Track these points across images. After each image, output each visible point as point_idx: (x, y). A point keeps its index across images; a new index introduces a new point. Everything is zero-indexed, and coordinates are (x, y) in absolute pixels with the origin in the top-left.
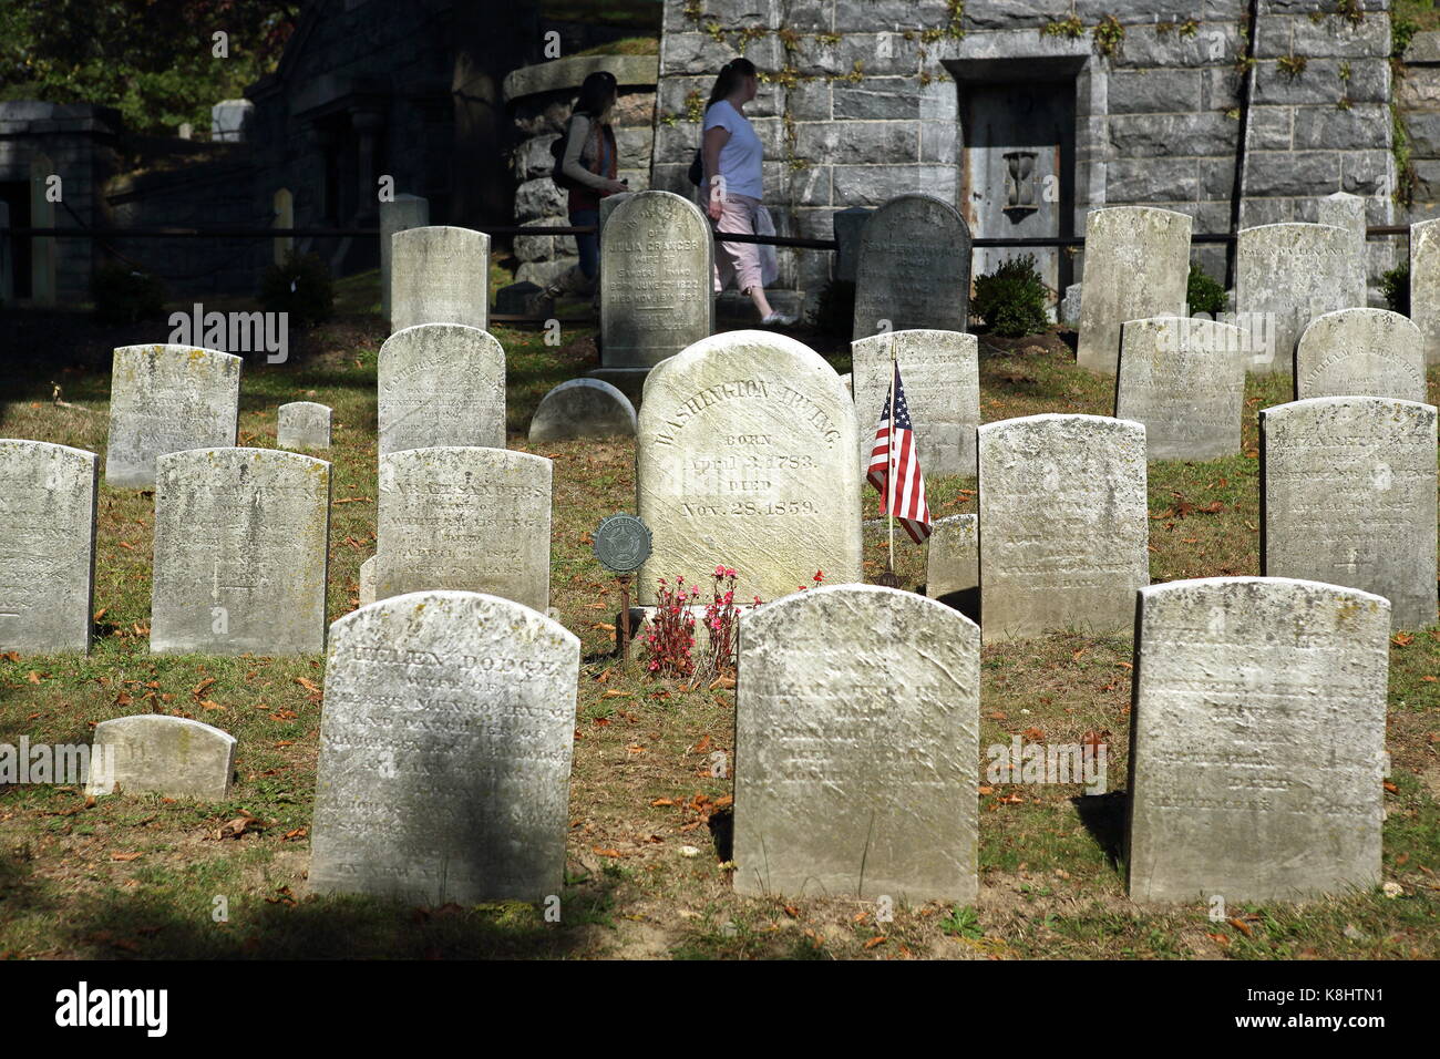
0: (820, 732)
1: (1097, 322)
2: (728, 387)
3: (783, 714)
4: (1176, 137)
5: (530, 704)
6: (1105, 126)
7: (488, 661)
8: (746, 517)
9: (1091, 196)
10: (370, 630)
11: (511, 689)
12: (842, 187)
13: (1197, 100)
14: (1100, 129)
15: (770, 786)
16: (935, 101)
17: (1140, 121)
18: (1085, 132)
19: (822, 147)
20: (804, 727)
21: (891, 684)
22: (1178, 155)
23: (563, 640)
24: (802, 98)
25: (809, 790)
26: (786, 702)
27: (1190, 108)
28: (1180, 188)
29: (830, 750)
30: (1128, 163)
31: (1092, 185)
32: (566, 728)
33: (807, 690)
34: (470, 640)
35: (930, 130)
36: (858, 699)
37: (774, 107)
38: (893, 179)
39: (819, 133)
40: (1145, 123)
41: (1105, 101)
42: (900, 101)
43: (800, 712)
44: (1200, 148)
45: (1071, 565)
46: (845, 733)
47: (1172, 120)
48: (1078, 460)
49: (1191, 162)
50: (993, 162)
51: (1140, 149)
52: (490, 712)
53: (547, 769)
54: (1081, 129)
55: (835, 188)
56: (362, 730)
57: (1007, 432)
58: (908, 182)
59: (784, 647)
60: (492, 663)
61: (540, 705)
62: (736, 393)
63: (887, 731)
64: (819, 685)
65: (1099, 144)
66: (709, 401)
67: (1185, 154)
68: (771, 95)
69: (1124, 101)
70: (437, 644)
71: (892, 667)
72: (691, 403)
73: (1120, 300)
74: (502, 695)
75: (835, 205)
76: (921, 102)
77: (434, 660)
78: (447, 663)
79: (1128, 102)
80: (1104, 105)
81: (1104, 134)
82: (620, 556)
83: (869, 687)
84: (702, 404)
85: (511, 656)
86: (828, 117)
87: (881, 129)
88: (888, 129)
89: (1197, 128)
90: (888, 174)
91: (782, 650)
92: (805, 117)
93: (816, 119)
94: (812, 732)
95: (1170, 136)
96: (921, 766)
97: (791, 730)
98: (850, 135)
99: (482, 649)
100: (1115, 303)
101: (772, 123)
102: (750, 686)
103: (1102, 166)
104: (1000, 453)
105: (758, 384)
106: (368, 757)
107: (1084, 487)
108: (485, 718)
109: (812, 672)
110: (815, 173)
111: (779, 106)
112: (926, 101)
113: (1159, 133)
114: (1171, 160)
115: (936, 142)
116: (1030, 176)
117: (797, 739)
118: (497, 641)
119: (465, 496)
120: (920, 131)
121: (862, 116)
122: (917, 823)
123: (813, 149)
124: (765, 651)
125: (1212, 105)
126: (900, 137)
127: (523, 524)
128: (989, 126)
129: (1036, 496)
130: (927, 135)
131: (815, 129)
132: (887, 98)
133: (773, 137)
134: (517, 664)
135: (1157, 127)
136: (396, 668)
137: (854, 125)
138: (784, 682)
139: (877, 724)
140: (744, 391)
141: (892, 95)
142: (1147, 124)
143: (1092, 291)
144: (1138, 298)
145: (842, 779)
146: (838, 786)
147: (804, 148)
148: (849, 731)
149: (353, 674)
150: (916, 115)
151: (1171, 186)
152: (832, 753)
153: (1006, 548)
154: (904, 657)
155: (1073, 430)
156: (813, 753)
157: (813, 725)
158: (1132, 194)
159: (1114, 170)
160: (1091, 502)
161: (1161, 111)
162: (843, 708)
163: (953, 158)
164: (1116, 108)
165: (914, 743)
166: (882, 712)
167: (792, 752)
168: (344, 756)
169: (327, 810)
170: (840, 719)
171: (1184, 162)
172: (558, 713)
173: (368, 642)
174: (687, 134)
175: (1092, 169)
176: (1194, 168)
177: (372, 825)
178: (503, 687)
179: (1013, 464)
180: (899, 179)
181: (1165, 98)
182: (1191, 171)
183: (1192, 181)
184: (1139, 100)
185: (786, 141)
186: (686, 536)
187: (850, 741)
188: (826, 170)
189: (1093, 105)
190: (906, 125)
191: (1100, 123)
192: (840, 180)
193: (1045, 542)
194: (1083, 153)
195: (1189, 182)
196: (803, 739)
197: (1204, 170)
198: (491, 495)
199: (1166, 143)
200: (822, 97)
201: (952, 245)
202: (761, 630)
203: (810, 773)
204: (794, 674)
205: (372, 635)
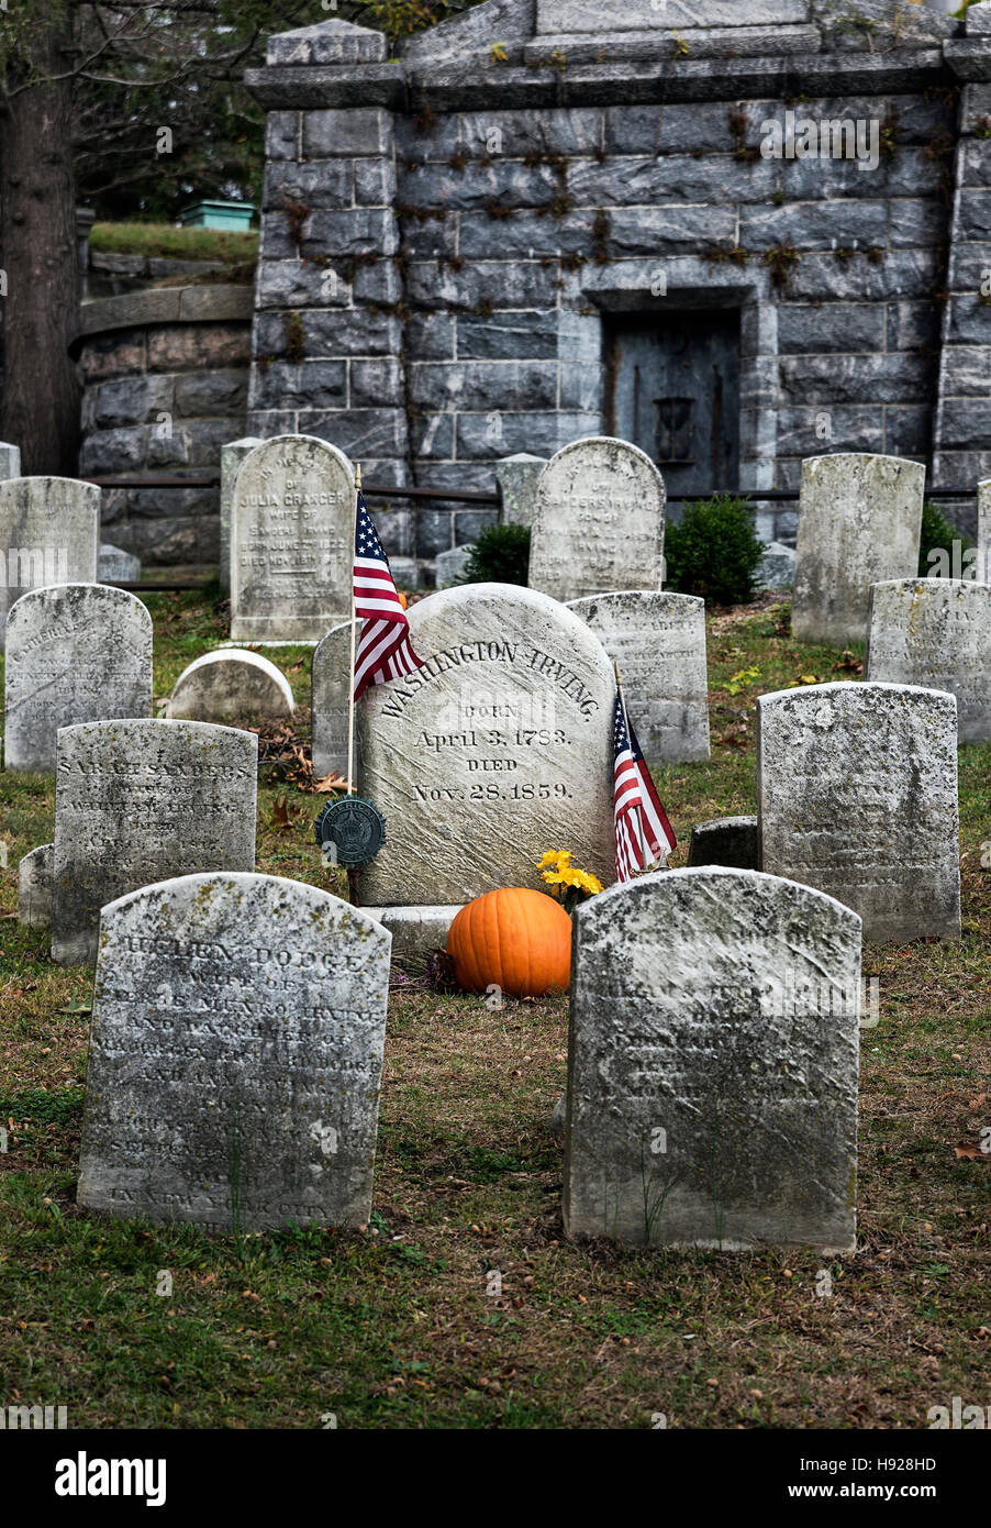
0: (673, 1041)
1: (814, 587)
2: (466, 649)
3: (629, 1020)
4: (858, 381)
5: (334, 1006)
6: (775, 368)
7: (284, 955)
8: (488, 802)
9: (759, 448)
10: (147, 916)
11: (311, 987)
12: (467, 437)
13: (881, 338)
14: (769, 371)
15: (614, 1103)
16: (576, 339)
17: (816, 363)
18: (752, 375)
19: (443, 391)
20: (654, 1035)
21: (755, 983)
22: (860, 401)
23: (372, 931)
24: (420, 334)
25: (659, 1108)
26: (632, 1004)
27: (874, 348)
28: (863, 439)
29: (684, 1062)
30: (803, 410)
31: (760, 436)
32: (375, 1034)
33: (658, 991)
34: (267, 929)
35: (571, 371)
36: (717, 1002)
37: (388, 345)
38: (527, 429)
39: (440, 375)
40: (822, 366)
41: (775, 339)
42: (534, 338)
43: (649, 1016)
44: (886, 394)
45: (867, 860)
46: (702, 1041)
47: (853, 361)
48: (877, 737)
49: (875, 410)
50: (642, 410)
51: (816, 395)
52: (287, 1014)
53: (354, 1082)
54: (747, 371)
55: (459, 439)
56: (139, 1034)
57: (794, 703)
58: (544, 431)
59: (631, 940)
60: (289, 957)
61: (345, 1006)
62: (476, 656)
63: (751, 1039)
64: (672, 985)
65: (767, 388)
66: (444, 666)
67: (868, 400)
68: (385, 332)
69: (797, 338)
70: (225, 934)
71: (757, 964)
72: (423, 668)
73: (842, 563)
74: (301, 995)
75: (458, 458)
76: (559, 340)
77: (221, 952)
78: (236, 957)
79: (801, 340)
80: (773, 343)
81: (774, 376)
82: (348, 846)
83: (730, 987)
84: (436, 669)
85: (310, 950)
86: (450, 356)
87: (513, 371)
88: (522, 370)
89: (883, 370)
90: (521, 423)
91: (627, 944)
92: (424, 357)
93: (437, 358)
94: (664, 1040)
95: (852, 379)
96: (790, 1079)
97: (637, 1037)
98: (476, 377)
99: (278, 940)
100: (836, 565)
101: (386, 364)
102: (590, 987)
103: (771, 414)
104: (787, 728)
105: (502, 646)
106: (145, 1065)
107: (884, 767)
108: (280, 1021)
109: (664, 969)
110: (435, 422)
111: (395, 343)
112: (565, 338)
113: (838, 376)
114: (851, 407)
115: (577, 385)
116: (685, 426)
117: (645, 1048)
118: (295, 932)
119: (156, 777)
120: (558, 372)
121: (490, 356)
122: (785, 1147)
123: (433, 394)
124: (609, 945)
125: (899, 344)
126: (535, 379)
127: (224, 809)
128: (637, 368)
129: (827, 778)
130: (567, 377)
131: (436, 370)
132: (519, 335)
133: (387, 379)
134: (319, 959)
135: (835, 370)
136: (177, 963)
137: (481, 365)
138: (631, 980)
139: (739, 1030)
140: (485, 654)
141: (526, 331)
142: (823, 366)
143: (809, 551)
144: (862, 560)
145: (697, 1096)
146: (694, 1104)
147: (422, 393)
148: (707, 1039)
149: (128, 969)
150: (554, 355)
151: (853, 437)
152: (687, 1066)
153: (792, 840)
154: (773, 953)
155: (872, 701)
156: (664, 1065)
157: (666, 1032)
158: (806, 446)
159: (785, 418)
160: (892, 786)
161: (839, 350)
162: (699, 1012)
163: (596, 405)
164: (787, 347)
165: (783, 1053)
166: (747, 1017)
167: (639, 1063)
168: (117, 1065)
169: (97, 1127)
170: (697, 1025)
171: (867, 410)
172: (365, 1016)
173: (147, 931)
174: (287, 376)
175: (761, 418)
176: (879, 417)
177: (151, 1145)
178: (301, 985)
179: (800, 740)
180: (534, 428)
181: (845, 335)
182: (876, 420)
183: (877, 432)
184: (815, 338)
185: (401, 384)
186: (416, 823)
187: (708, 1051)
188: (448, 418)
189: (761, 343)
190: (542, 366)
191: (769, 364)
192: (465, 429)
193: (837, 833)
194: (749, 399)
195: (873, 433)
196: (653, 1048)
197: (891, 419)
198: (185, 777)
199: (846, 387)
200: (444, 334)
201: (644, 497)
202: (604, 920)
203: (661, 1088)
204: (645, 973)
205: (150, 923)
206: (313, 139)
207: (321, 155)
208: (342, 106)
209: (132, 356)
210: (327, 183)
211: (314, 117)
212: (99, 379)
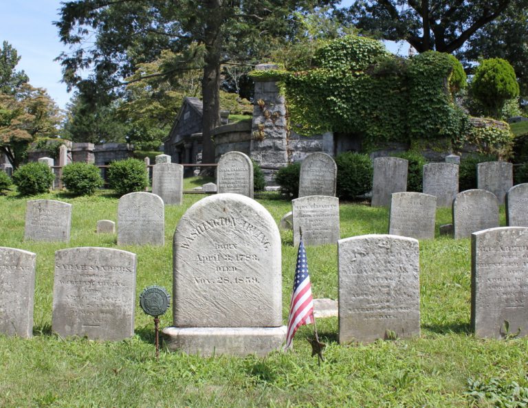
2: (216, 220)
8: (224, 284)
16: (327, 135)
19: (296, 147)
35: (326, 142)
39: (295, 143)
45: (382, 308)
57: (352, 243)
62: (221, 224)
66: (207, 228)
72: (199, 228)
84: (203, 229)
87: (312, 142)
88: (315, 142)
92: (292, 139)
93: (295, 139)
98: (304, 144)
101: (283, 141)
104: (349, 253)
105: (231, 219)
107: (389, 270)
110: (294, 154)
112: (325, 135)
115: (327, 146)
119: (93, 271)
120: (323, 143)
123: (294, 148)
126: (318, 144)
127: (120, 285)
130: (325, 144)
133: (283, 144)
137: (305, 141)
140: (224, 223)
147: (291, 147)
150: (322, 139)
153: (352, 300)
155: (385, 243)
160: (392, 277)
163: (332, 150)
174: (259, 144)
179: (355, 259)
185: (286, 145)
186: (195, 293)
188: (297, 153)
193: (370, 297)
198: (105, 271)
206: (266, 88)
207: (268, 92)
208: (272, 81)
209: (225, 139)
210: (269, 99)
211: (266, 84)
212: (219, 145)
